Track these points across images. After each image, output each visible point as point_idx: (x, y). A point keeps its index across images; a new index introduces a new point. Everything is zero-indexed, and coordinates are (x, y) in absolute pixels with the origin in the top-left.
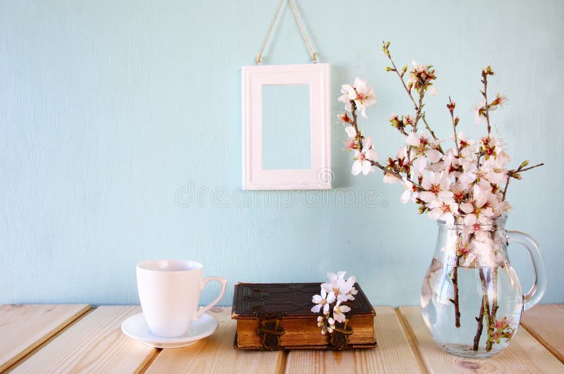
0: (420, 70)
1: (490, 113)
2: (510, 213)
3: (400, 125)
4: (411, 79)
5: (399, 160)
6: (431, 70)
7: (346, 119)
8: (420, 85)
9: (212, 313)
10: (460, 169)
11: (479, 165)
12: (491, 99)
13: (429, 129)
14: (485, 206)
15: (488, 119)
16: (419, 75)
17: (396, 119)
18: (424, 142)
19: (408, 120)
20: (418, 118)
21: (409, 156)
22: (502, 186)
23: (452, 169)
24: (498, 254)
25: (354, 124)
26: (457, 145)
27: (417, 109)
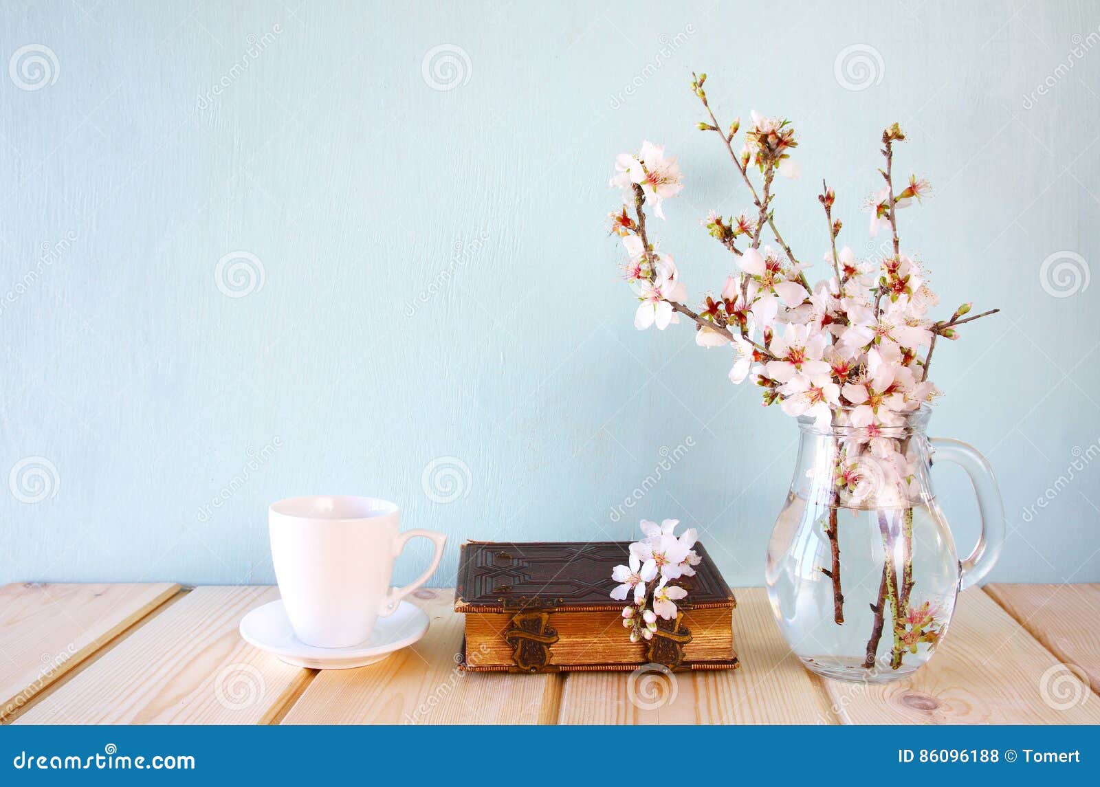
0: (766, 129)
1: (898, 213)
2: (937, 404)
3: (727, 235)
4: (749, 146)
5: (727, 300)
6: (786, 129)
7: (625, 221)
8: (766, 157)
9: (418, 601)
10: (842, 319)
11: (879, 312)
12: (900, 187)
13: (782, 243)
14: (890, 390)
15: (894, 225)
16: (764, 139)
17: (718, 222)
18: (773, 268)
19: (742, 224)
20: (762, 221)
21: (744, 294)
22: (920, 353)
23: (827, 320)
24: (914, 482)
25: (640, 230)
26: (838, 274)
27: (758, 203)
